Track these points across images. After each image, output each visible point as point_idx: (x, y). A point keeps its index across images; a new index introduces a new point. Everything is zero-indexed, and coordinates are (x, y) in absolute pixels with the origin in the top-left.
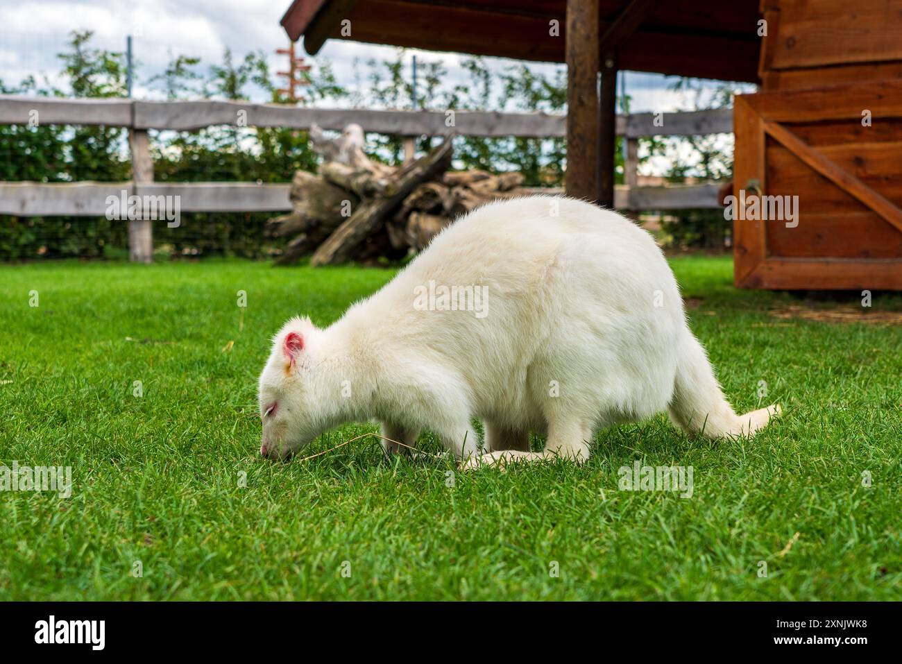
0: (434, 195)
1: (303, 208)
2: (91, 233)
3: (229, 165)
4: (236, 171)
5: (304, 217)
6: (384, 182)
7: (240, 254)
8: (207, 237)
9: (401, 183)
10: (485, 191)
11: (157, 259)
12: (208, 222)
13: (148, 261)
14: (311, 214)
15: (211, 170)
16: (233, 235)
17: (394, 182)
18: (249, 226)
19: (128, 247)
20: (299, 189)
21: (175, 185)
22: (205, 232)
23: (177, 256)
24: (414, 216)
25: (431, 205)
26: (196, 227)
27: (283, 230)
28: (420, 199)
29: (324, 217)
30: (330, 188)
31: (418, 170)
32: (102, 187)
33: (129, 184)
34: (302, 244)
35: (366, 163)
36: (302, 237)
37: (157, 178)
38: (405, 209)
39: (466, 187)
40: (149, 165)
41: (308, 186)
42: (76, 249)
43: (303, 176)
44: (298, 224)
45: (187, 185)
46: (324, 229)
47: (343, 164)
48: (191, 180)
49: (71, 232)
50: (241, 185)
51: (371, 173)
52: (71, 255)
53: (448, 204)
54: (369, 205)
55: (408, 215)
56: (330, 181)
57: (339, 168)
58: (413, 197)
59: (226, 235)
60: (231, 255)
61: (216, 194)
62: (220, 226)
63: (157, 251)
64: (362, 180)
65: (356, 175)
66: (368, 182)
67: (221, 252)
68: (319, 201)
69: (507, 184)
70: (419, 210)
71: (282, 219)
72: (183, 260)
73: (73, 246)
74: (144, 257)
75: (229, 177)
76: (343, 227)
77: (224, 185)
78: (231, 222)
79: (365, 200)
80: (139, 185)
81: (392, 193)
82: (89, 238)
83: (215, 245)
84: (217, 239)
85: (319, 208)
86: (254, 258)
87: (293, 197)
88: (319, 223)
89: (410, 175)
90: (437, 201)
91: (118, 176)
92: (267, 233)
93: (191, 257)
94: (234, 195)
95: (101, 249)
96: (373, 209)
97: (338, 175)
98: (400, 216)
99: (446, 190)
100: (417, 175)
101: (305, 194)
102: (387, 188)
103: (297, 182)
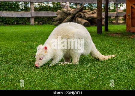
0: (81, 14)
1: (59, 16)
2: (24, 20)
3: (47, 8)
4: (49, 9)
5: (59, 18)
6: (72, 12)
7: (49, 24)
8: (43, 21)
9: (75, 12)
10: (89, 14)
11: (35, 25)
12: (44, 18)
13: (33, 25)
14: (60, 17)
15: (44, 9)
16: (48, 20)
17: (74, 12)
18: (51, 19)
19: (30, 22)
20: (58, 13)
21: (38, 12)
22: (43, 20)
23: (38, 24)
24: (77, 18)
25: (80, 16)
26: (42, 19)
27: (55, 20)
28: (78, 15)
29: (62, 18)
30: (63, 13)
31: (78, 10)
32: (26, 12)
33: (30, 12)
34: (59, 22)
35: (69, 9)
36: (59, 21)
37: (35, 11)
38: (76, 17)
39: (86, 13)
40: (34, 8)
41: (60, 13)
42: (21, 23)
43: (59, 11)
44: (58, 19)
45: (40, 12)
46: (62, 20)
47: (66, 9)
48: (41, 11)
49: (20, 20)
50: (49, 12)
51: (70, 10)
52: (20, 24)
53: (83, 16)
54: (70, 16)
55: (76, 18)
56: (63, 12)
57: (65, 9)
58: (77, 15)
59: (47, 21)
60: (47, 24)
61: (45, 14)
62: (46, 19)
63: (35, 23)
64: (68, 12)
65: (67, 11)
66: (69, 12)
67: (46, 23)
68: (61, 15)
69: (93, 12)
70: (78, 17)
71: (55, 18)
72: (39, 25)
73: (21, 22)
74: (33, 24)
75: (47, 11)
76: (65, 20)
77: (46, 12)
78: (48, 18)
79: (69, 15)
80: (32, 12)
81: (73, 14)
82: (23, 21)
83: (45, 22)
84: (45, 21)
85: (61, 16)
86: (51, 24)
87: (57, 14)
88: (61, 19)
89: (77, 11)
90: (81, 15)
91: (28, 10)
92: (53, 21)
93: (41, 24)
94: (48, 14)
95: (25, 23)
96: (70, 17)
97: (65, 11)
98: (75, 18)
99: (83, 13)
100: (78, 11)
101: (59, 14)
102: (73, 13)
103: (58, 12)
